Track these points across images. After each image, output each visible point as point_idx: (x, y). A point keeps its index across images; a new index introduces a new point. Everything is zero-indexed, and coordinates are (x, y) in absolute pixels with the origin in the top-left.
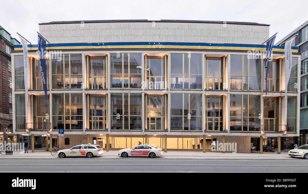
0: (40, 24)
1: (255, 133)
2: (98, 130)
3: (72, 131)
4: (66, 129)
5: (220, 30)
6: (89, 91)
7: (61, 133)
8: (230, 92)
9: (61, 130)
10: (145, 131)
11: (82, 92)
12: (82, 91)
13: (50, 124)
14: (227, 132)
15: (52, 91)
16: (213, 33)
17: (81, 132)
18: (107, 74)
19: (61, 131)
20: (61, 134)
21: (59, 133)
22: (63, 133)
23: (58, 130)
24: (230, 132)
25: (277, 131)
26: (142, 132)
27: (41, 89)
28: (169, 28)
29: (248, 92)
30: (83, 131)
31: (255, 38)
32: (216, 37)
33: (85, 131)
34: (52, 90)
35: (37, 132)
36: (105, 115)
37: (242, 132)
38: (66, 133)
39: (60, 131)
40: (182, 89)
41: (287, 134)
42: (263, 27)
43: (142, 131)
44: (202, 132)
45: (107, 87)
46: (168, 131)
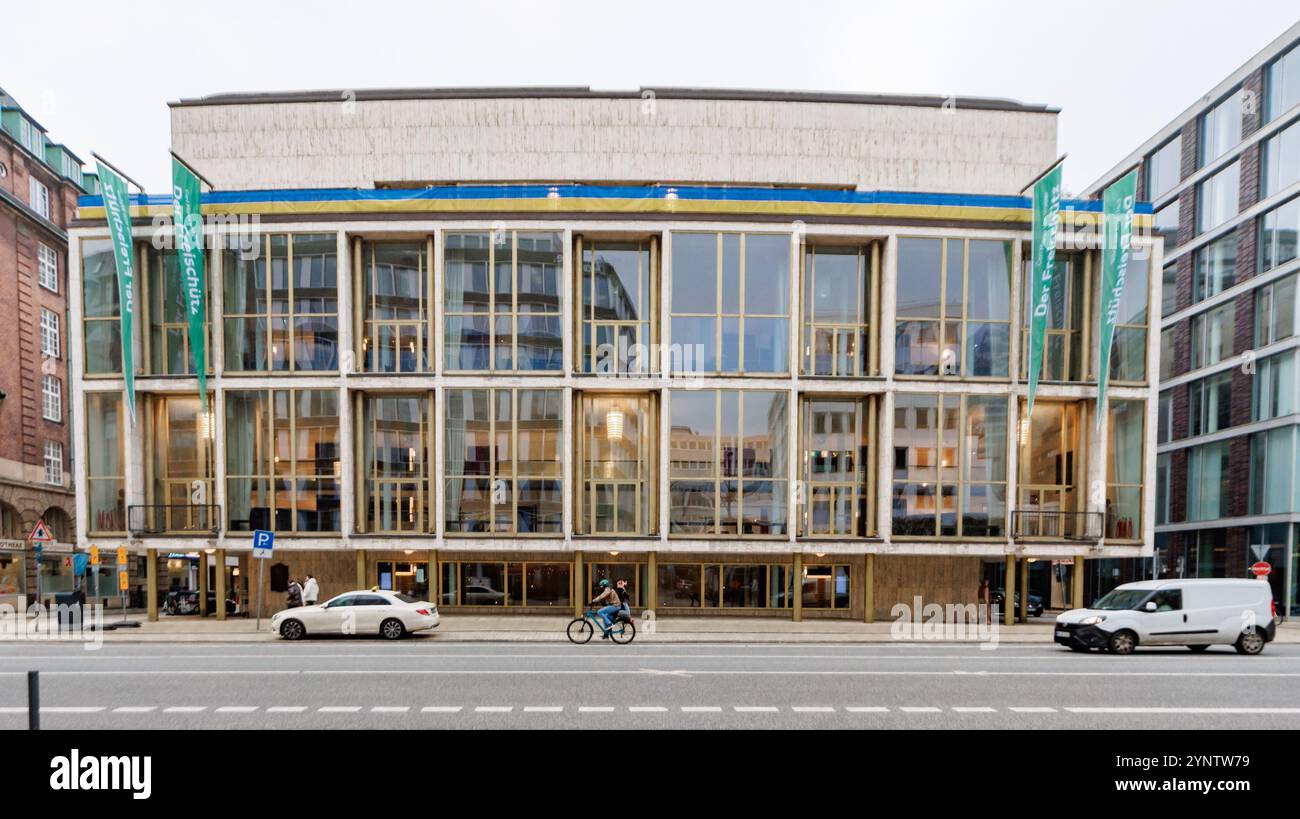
0: (172, 106)
1: (985, 546)
2: (399, 532)
3: (299, 538)
4: (276, 530)
5: (870, 131)
6: (365, 379)
7: (262, 546)
8: (895, 383)
9: (261, 535)
10: (573, 538)
11: (337, 385)
12: (338, 380)
13: (217, 509)
14: (882, 541)
15: (223, 380)
16: (841, 143)
17: (334, 540)
18: (430, 312)
19: (264, 538)
20: (261, 550)
21: (256, 545)
22: (269, 545)
23: (253, 533)
24: (892, 542)
25: (1070, 537)
26: (564, 544)
27: (183, 372)
28: (670, 123)
29: (962, 384)
30: (341, 538)
31: (1002, 163)
32: (851, 157)
33: (351, 537)
34: (223, 377)
35: (169, 540)
36: (426, 475)
37: (936, 542)
38: (277, 545)
39: (260, 540)
40: (714, 374)
41: (1107, 549)
42: (1034, 116)
43: (564, 538)
44: (788, 541)
45: (430, 364)
46: (660, 539)
